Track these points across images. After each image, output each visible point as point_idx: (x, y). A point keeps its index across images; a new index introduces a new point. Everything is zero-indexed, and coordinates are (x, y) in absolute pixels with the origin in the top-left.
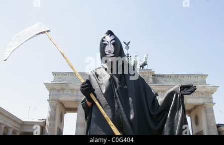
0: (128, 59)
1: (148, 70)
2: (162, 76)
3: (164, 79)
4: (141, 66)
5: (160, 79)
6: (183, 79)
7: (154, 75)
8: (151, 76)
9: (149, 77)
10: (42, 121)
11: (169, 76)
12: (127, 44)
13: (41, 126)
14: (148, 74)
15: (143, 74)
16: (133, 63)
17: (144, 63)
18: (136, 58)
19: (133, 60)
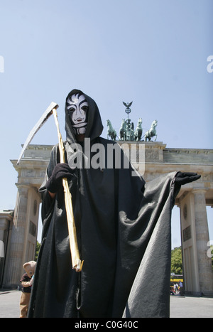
0: (129, 127)
1: (156, 143)
2: (176, 151)
3: (180, 155)
4: (146, 137)
5: (173, 155)
6: (206, 155)
7: (165, 150)
8: (161, 152)
9: (158, 153)
10: (9, 213)
11: (186, 151)
12: (128, 106)
13: (7, 219)
14: (157, 149)
15: (149, 148)
16: (136, 132)
17: (152, 133)
18: (140, 126)
19: (136, 128)
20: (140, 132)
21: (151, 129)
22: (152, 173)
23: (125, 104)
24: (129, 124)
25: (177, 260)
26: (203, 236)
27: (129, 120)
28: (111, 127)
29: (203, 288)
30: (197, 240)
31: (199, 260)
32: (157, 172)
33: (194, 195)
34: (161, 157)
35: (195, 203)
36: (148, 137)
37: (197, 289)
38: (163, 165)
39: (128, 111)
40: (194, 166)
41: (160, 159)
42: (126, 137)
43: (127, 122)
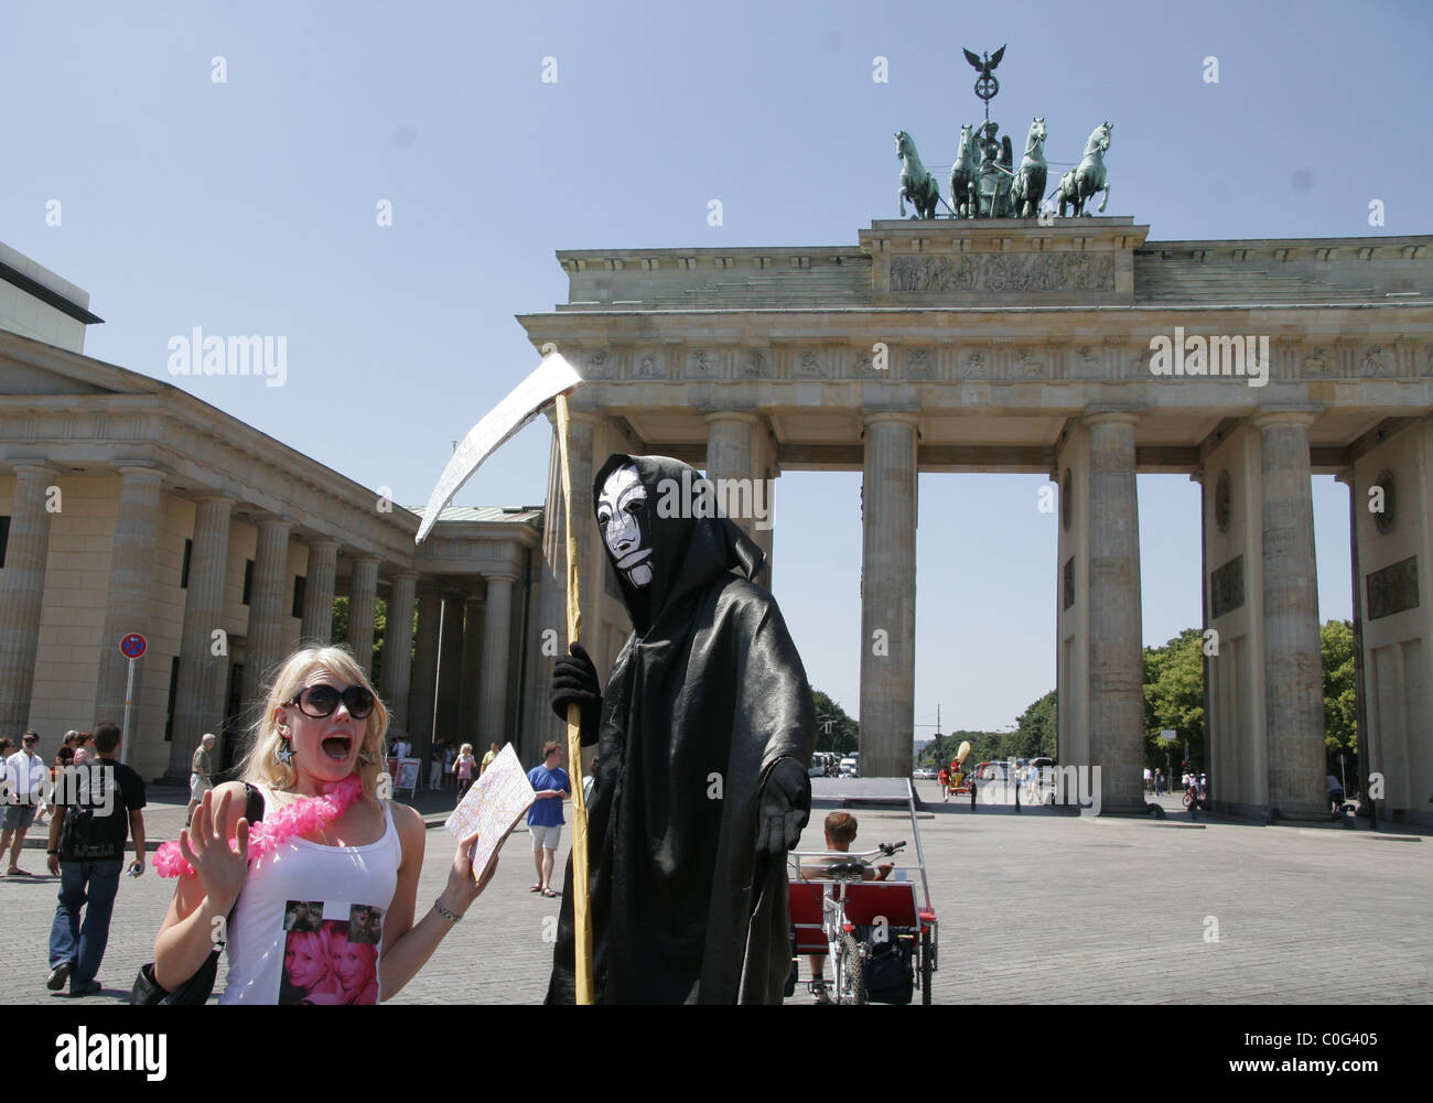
0: (991, 156)
1: (1106, 224)
2: (1191, 253)
3: (1207, 272)
4: (1064, 200)
5: (1177, 271)
6: (1320, 266)
7: (1145, 252)
8: (1125, 258)
9: (1110, 262)
10: (524, 518)
11: (1236, 252)
12: (986, 67)
13: (518, 544)
14: (1107, 247)
15: (1077, 248)
16: (1020, 180)
17: (1086, 179)
18: (1036, 153)
19: (1022, 161)
20: (1037, 179)
21: (1086, 164)
22: (1085, 350)
23: (972, 59)
24: (990, 145)
25: (1188, 679)
26: (1293, 598)
28: (914, 165)
29: (1280, 792)
30: (1267, 612)
31: (1270, 691)
32: (1106, 343)
33: (1263, 436)
34: (1124, 281)
35: (1265, 468)
36: (1075, 197)
37: (1258, 795)
38: (1134, 316)
39: (987, 87)
40: (1264, 316)
41: (1119, 289)
42: (976, 203)
43: (984, 135)
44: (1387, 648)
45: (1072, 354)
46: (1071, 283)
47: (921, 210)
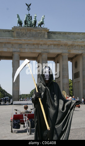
0: (29, 18)
1: (44, 28)
2: (54, 33)
3: (56, 35)
4: (39, 25)
5: (53, 35)
6: (69, 35)
7: (49, 33)
8: (46, 33)
9: (45, 34)
11: (60, 33)
12: (29, 6)
14: (44, 32)
15: (40, 32)
16: (33, 22)
17: (42, 22)
18: (35, 19)
19: (33, 20)
20: (35, 22)
21: (41, 20)
22: (41, 45)
23: (27, 5)
26: (66, 76)
27: (29, 15)
28: (19, 19)
30: (63, 78)
32: (44, 44)
33: (62, 56)
34: (46, 36)
35: (63, 60)
36: (40, 25)
38: (47, 41)
39: (29, 9)
40: (63, 41)
41: (46, 37)
42: (27, 25)
43: (28, 15)
44: (76, 82)
45: (40, 46)
46: (40, 36)
47: (20, 25)
